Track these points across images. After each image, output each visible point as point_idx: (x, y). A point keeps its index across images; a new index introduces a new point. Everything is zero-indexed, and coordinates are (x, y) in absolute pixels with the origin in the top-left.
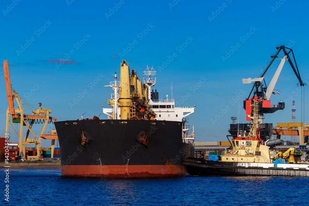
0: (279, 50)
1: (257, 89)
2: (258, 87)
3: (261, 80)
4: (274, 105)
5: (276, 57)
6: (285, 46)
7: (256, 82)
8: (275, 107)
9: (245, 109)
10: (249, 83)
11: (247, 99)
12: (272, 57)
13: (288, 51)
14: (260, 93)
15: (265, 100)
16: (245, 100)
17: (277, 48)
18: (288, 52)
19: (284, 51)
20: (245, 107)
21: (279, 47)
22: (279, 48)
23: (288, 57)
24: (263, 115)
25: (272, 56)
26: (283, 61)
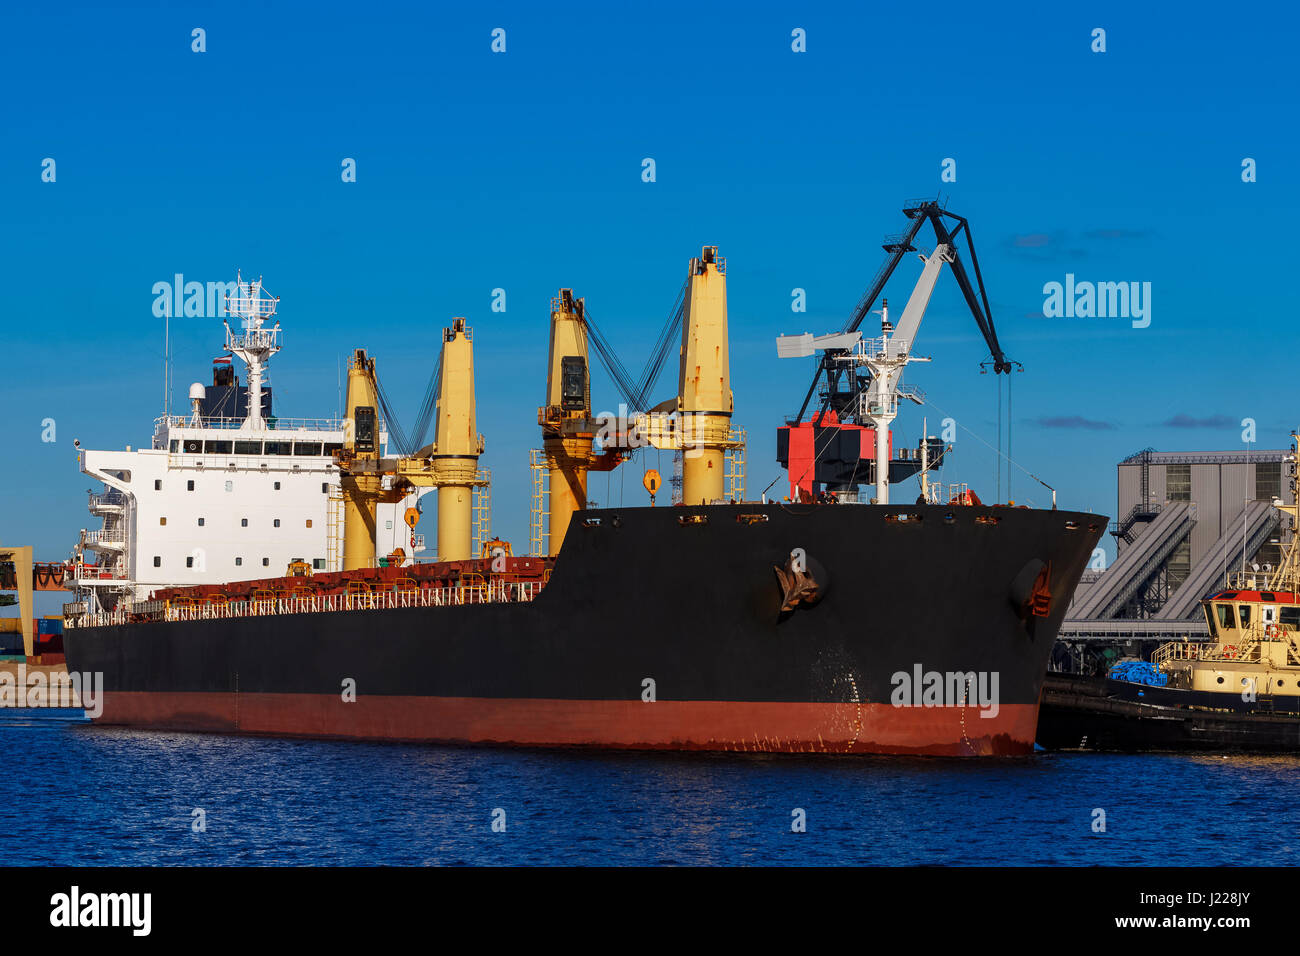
0: (915, 220)
1: (833, 380)
2: (839, 375)
3: (847, 341)
4: (905, 451)
5: (906, 247)
6: (941, 206)
7: (830, 353)
8: (909, 458)
9: (785, 464)
10: (804, 353)
11: (796, 424)
12: (888, 248)
13: (949, 225)
14: (848, 397)
15: (866, 425)
16: (783, 425)
17: (909, 213)
18: (950, 231)
19: (937, 225)
20: (783, 458)
21: (916, 210)
22: (919, 214)
23: (952, 250)
24: (857, 489)
25: (889, 243)
26: (933, 267)
